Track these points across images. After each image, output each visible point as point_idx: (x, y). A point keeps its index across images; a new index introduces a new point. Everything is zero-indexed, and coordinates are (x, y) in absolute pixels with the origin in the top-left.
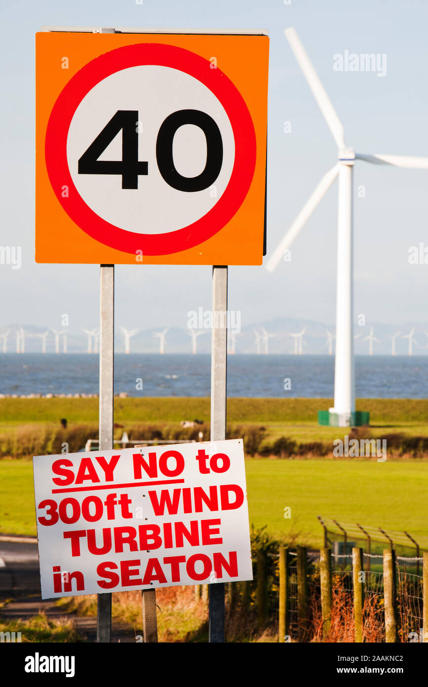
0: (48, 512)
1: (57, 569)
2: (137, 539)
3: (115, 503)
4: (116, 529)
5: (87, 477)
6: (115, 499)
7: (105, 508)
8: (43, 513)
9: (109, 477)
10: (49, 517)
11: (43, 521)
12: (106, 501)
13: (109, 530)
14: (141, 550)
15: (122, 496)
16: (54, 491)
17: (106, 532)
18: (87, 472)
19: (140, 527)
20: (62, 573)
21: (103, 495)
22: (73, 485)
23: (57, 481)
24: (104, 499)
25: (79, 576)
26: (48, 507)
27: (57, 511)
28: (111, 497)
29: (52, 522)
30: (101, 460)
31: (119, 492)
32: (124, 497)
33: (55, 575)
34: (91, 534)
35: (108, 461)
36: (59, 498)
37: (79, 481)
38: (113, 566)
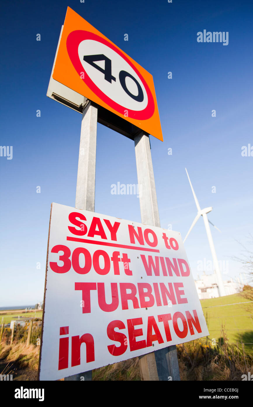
0: (61, 258)
1: (64, 330)
2: (137, 296)
3: (119, 260)
4: (121, 284)
5: (97, 233)
6: (119, 257)
7: (112, 263)
8: (55, 258)
9: (114, 237)
10: (61, 264)
11: (54, 266)
12: (112, 257)
13: (116, 284)
14: (142, 307)
15: (124, 254)
16: (69, 239)
17: (114, 286)
18: (97, 229)
19: (139, 284)
20: (70, 336)
21: (110, 251)
22: (85, 237)
23: (72, 230)
24: (111, 256)
25: (88, 340)
26: (61, 253)
27: (70, 258)
28: (116, 254)
29: (64, 270)
30: (107, 222)
31: (122, 251)
32: (125, 255)
33: (61, 340)
34: (101, 287)
35: (113, 225)
36: (73, 246)
37: (91, 234)
38: (121, 325)
